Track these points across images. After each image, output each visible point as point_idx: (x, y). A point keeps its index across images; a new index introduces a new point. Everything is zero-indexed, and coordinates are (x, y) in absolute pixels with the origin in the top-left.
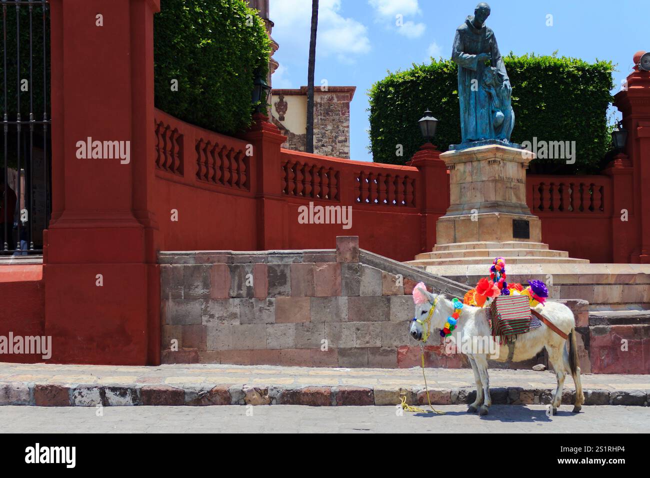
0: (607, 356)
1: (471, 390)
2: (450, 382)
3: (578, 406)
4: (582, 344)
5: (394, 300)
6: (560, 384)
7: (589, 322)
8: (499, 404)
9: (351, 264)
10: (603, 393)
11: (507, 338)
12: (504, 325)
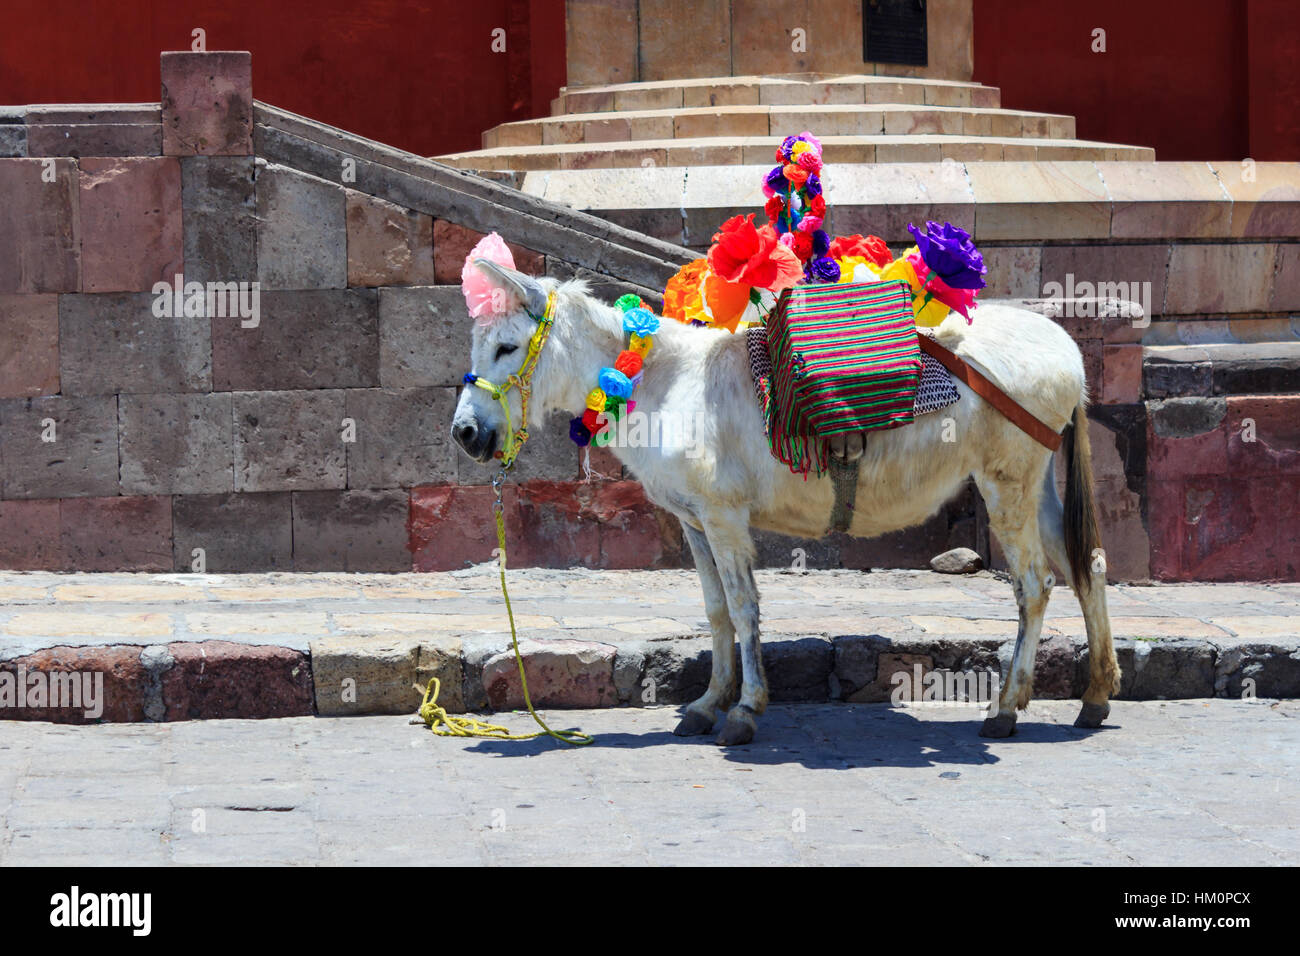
0: (1212, 512)
1: (690, 650)
2: (614, 619)
3: (1096, 702)
4: (1118, 469)
5: (396, 304)
6: (1029, 620)
7: (1145, 384)
8: (797, 700)
9: (219, 164)
10: (1191, 653)
11: (828, 448)
12: (818, 398)
